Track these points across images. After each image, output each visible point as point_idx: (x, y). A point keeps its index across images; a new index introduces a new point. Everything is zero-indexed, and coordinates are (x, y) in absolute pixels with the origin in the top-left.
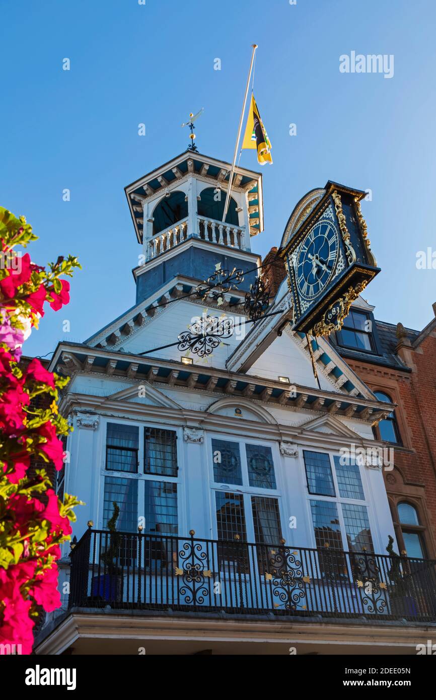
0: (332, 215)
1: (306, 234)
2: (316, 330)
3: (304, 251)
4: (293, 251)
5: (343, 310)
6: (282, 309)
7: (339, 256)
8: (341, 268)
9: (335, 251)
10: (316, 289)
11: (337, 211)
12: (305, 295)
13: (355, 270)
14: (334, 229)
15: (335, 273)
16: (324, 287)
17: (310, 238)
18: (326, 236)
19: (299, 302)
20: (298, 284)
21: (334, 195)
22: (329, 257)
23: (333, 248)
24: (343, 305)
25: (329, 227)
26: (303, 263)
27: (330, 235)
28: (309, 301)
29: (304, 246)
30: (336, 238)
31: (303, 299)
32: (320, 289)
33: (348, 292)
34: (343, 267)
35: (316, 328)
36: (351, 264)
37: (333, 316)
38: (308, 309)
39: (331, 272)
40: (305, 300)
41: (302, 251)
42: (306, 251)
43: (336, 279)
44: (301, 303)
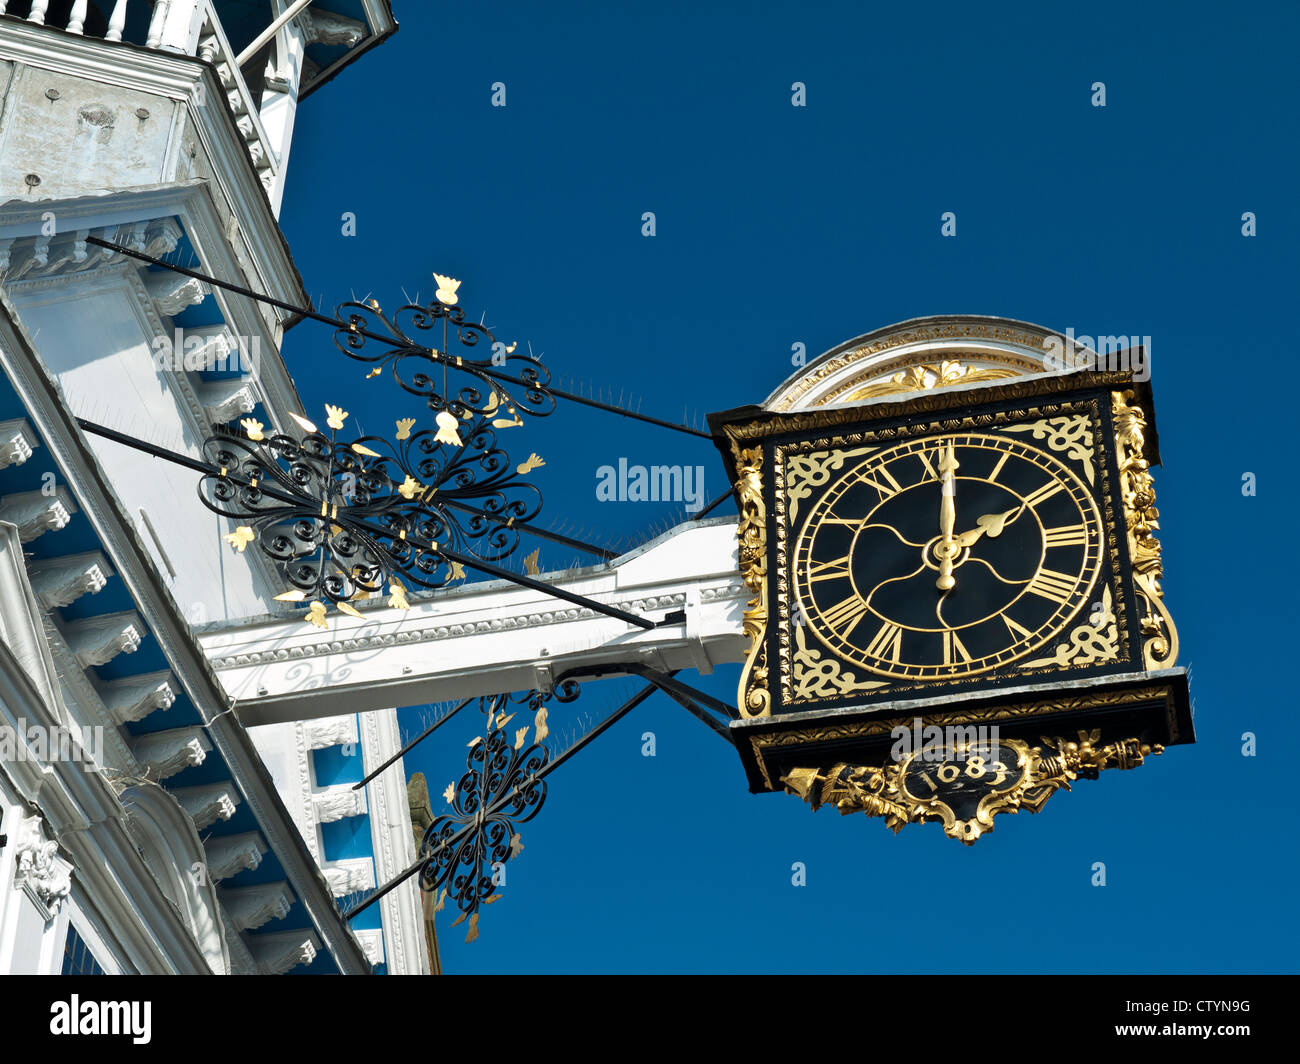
0: (1084, 455)
1: (907, 439)
2: (837, 786)
3: (880, 488)
4: (807, 453)
5: (1026, 786)
6: (644, 615)
7: (1094, 608)
8: (1093, 653)
9: (1078, 580)
10: (921, 649)
12: (843, 638)
13: (1163, 694)
14: (1086, 504)
15: (1048, 650)
16: (974, 666)
17: (926, 462)
18: (1028, 502)
19: (794, 648)
20: (803, 579)
21: (1117, 395)
22: (1033, 582)
23: (1065, 560)
24: (1027, 773)
25: (1059, 484)
26: (862, 524)
27: (1059, 511)
28: (862, 674)
29: (881, 468)
30: (1094, 540)
31: (813, 642)
32: (947, 662)
33: (1078, 742)
34: (1110, 653)
35: (843, 776)
36: (1152, 667)
37: (962, 778)
38: (841, 701)
39: (1028, 634)
40: (829, 654)
41: (862, 478)
42: (892, 494)
43: (1056, 674)
44: (804, 654)
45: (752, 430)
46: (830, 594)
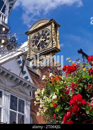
0: (50, 29)
1: (38, 31)
4: (32, 34)
7: (50, 42)
11: (53, 29)
12: (34, 49)
13: (55, 49)
14: (50, 33)
15: (47, 47)
16: (42, 50)
17: (40, 32)
18: (46, 34)
22: (46, 41)
23: (48, 39)
25: (48, 32)
26: (35, 39)
27: (48, 35)
28: (35, 52)
29: (37, 34)
30: (50, 36)
31: (32, 50)
32: (40, 50)
34: (51, 46)
36: (54, 47)
40: (33, 51)
42: (37, 36)
43: (47, 49)
44: (32, 51)
45: (29, 33)
46: (33, 46)
